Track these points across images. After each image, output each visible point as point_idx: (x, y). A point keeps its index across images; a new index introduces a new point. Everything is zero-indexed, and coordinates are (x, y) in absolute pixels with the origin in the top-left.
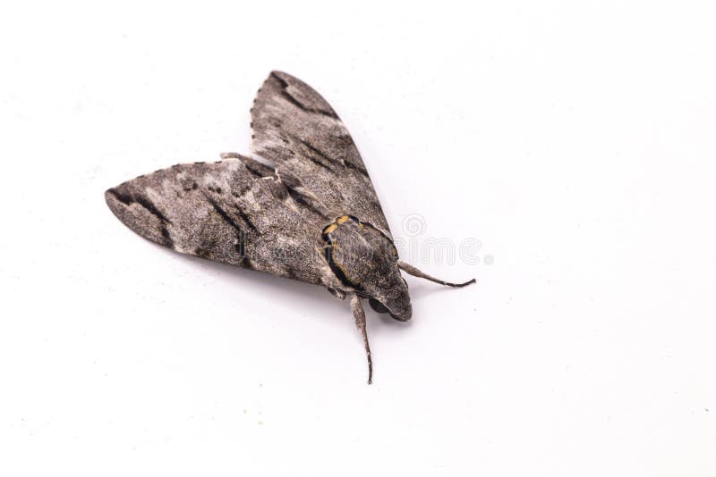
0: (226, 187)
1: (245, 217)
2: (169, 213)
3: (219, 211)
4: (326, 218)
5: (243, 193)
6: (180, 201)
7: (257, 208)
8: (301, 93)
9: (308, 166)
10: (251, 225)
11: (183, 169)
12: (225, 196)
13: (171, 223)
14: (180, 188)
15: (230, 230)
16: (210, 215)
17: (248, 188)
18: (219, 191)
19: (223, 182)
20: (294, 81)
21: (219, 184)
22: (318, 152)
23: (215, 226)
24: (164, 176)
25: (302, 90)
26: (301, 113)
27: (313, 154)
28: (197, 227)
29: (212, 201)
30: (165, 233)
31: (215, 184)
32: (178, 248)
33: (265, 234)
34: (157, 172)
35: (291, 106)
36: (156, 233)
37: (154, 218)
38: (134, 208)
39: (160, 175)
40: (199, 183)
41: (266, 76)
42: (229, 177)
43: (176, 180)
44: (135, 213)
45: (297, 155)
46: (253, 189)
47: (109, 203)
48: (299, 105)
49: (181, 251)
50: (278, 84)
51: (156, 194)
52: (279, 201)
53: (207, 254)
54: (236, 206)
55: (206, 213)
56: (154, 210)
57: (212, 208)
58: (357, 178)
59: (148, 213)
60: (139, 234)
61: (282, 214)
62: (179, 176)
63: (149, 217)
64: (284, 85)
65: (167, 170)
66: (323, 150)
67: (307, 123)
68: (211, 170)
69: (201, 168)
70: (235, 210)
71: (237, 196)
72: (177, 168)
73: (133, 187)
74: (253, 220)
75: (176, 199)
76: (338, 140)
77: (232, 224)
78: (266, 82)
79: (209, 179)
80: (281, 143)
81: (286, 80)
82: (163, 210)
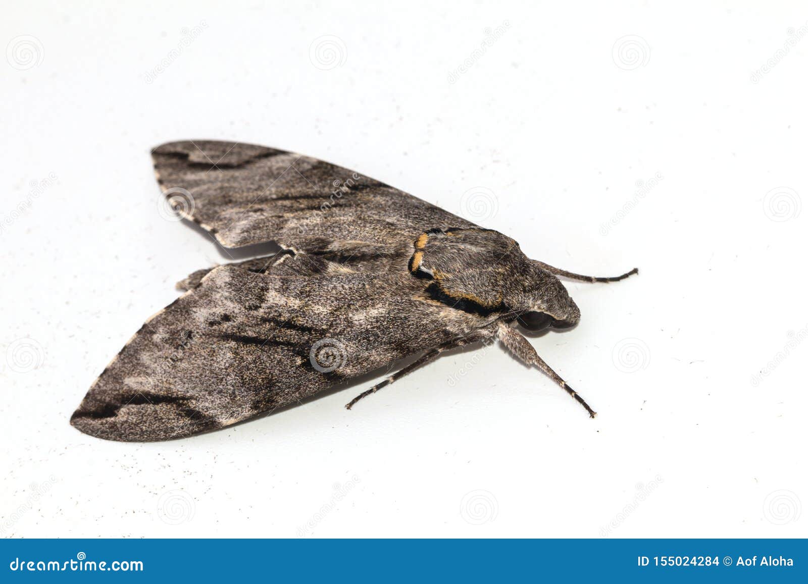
0: (232, 307)
1: (289, 325)
2: (178, 389)
3: (247, 341)
4: (398, 255)
5: (261, 299)
6: (184, 365)
7: (295, 303)
8: (213, 153)
9: (315, 219)
10: (303, 329)
11: (154, 326)
12: (240, 319)
13: (191, 398)
14: (170, 351)
15: (279, 354)
16: (236, 353)
17: (265, 289)
18: (226, 318)
19: (224, 305)
20: (191, 145)
21: (219, 311)
22: (307, 197)
23: (254, 362)
24: (136, 351)
25: (211, 150)
26: (237, 173)
27: (304, 203)
28: (231, 379)
29: (226, 337)
30: (194, 415)
31: (214, 314)
32: (225, 421)
33: (331, 325)
34: (120, 354)
35: (220, 174)
36: (181, 423)
37: (161, 408)
38: (124, 414)
39: (129, 354)
40: (191, 327)
41: (149, 162)
42: (227, 294)
43: (156, 346)
44: (133, 419)
45: (287, 215)
46: (271, 286)
47: (86, 430)
48: (226, 167)
49: (232, 421)
50: (174, 161)
51: (141, 379)
52: (318, 276)
53: (271, 401)
54: (264, 320)
55: (229, 355)
56: (156, 399)
57: (233, 344)
58: (382, 195)
59: (150, 408)
60: (157, 440)
61: (335, 288)
62: (157, 338)
63: (156, 411)
64: (183, 157)
65: (134, 341)
66: (310, 192)
67: (257, 178)
68: (195, 302)
69: (177, 309)
70: (268, 326)
71: (257, 308)
72: (146, 331)
73: (104, 392)
74: (301, 321)
75: (174, 367)
76: (315, 171)
77: (278, 344)
78: (157, 167)
79: (201, 315)
80: (256, 216)
81: (179, 149)
82: (169, 389)
